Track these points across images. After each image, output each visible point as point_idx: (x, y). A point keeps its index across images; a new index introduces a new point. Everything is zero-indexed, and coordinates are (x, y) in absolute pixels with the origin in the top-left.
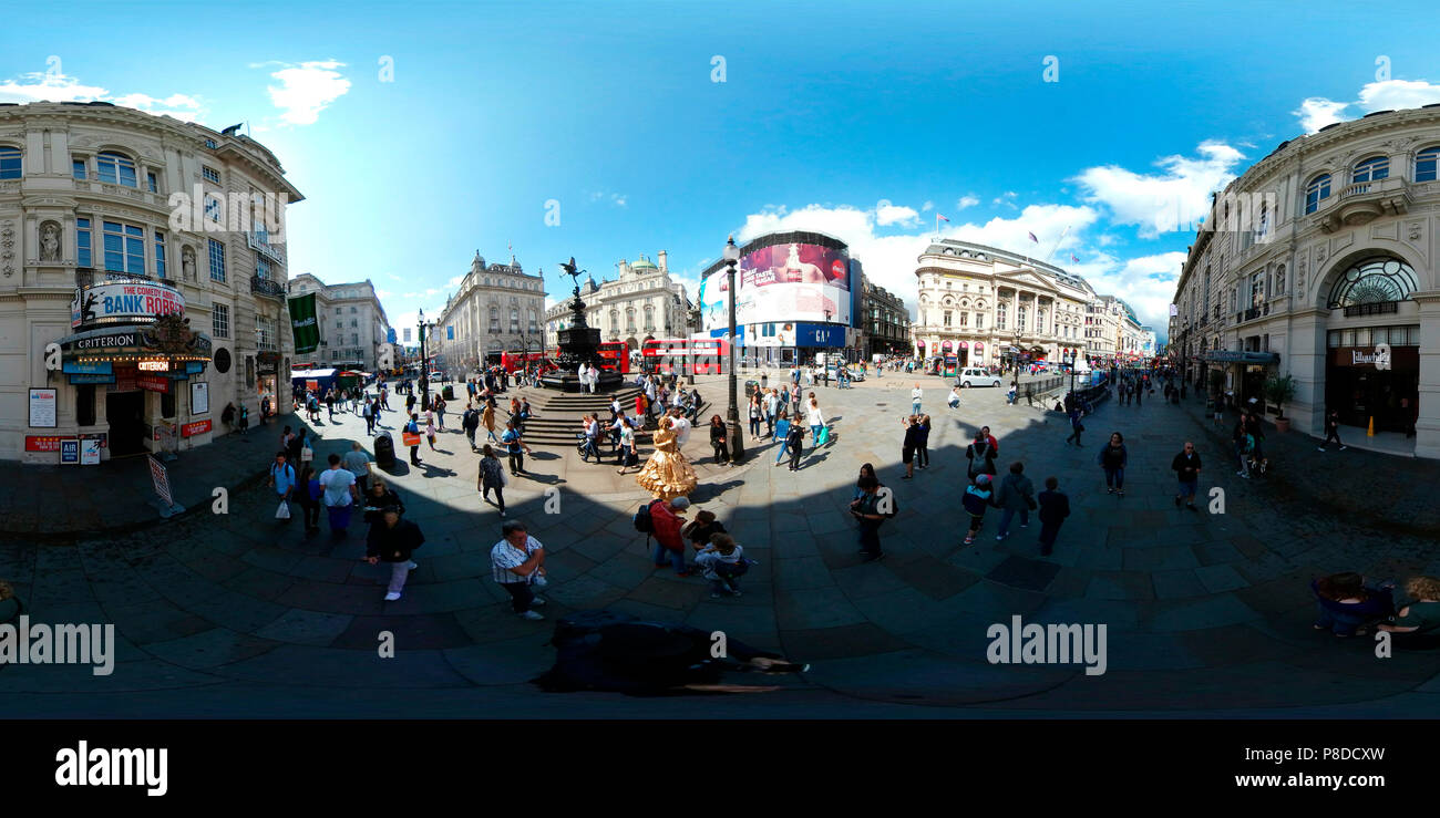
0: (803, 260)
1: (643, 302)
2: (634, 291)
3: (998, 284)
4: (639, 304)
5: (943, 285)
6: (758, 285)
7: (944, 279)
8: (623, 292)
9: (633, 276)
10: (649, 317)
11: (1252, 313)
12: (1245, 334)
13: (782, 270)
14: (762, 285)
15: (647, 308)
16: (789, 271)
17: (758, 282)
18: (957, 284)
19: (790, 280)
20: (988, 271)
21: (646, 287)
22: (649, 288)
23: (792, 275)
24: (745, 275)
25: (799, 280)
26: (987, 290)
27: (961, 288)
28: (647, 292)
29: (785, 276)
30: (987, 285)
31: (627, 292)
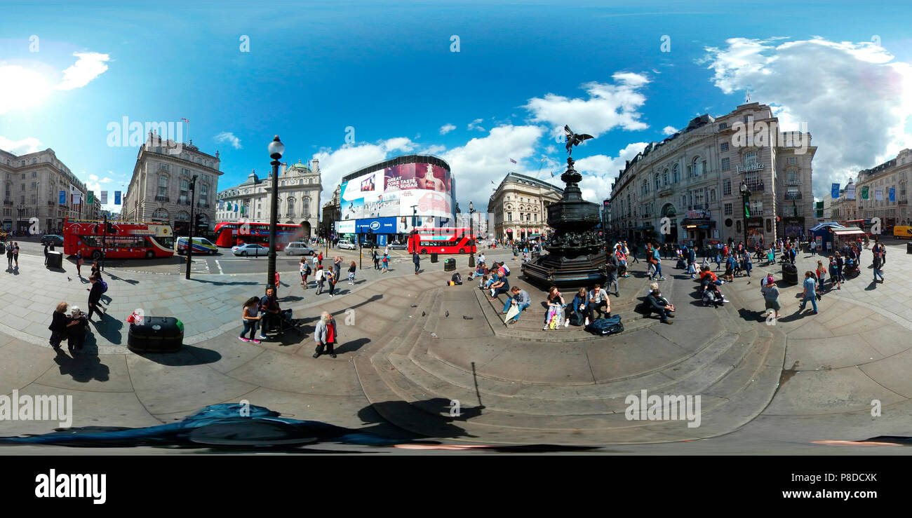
0: (435, 176)
1: (302, 194)
2: (295, 184)
3: (543, 199)
4: (298, 195)
5: (519, 199)
6: (403, 189)
7: (520, 196)
8: (286, 185)
9: (296, 173)
10: (306, 206)
11: (647, 216)
12: (645, 221)
13: (422, 181)
14: (407, 188)
15: (305, 199)
16: (427, 181)
17: (402, 186)
18: (525, 199)
19: (428, 188)
20: (537, 192)
21: (305, 182)
22: (308, 183)
23: (429, 185)
24: (389, 180)
25: (433, 189)
26: (538, 202)
27: (527, 201)
28: (306, 186)
29: (424, 185)
30: (537, 199)
31: (290, 185)
